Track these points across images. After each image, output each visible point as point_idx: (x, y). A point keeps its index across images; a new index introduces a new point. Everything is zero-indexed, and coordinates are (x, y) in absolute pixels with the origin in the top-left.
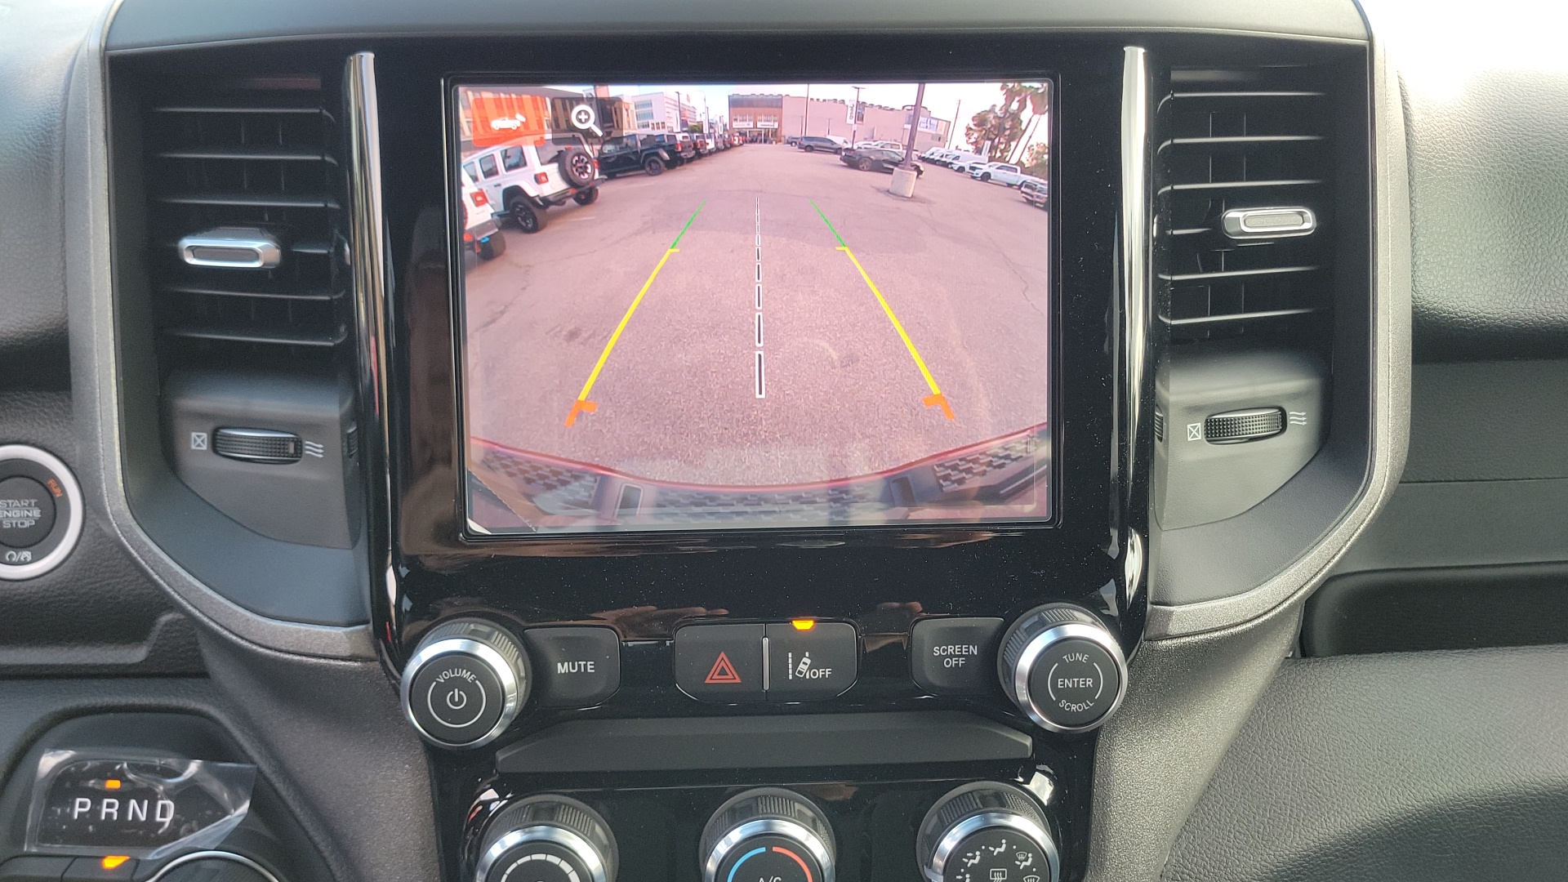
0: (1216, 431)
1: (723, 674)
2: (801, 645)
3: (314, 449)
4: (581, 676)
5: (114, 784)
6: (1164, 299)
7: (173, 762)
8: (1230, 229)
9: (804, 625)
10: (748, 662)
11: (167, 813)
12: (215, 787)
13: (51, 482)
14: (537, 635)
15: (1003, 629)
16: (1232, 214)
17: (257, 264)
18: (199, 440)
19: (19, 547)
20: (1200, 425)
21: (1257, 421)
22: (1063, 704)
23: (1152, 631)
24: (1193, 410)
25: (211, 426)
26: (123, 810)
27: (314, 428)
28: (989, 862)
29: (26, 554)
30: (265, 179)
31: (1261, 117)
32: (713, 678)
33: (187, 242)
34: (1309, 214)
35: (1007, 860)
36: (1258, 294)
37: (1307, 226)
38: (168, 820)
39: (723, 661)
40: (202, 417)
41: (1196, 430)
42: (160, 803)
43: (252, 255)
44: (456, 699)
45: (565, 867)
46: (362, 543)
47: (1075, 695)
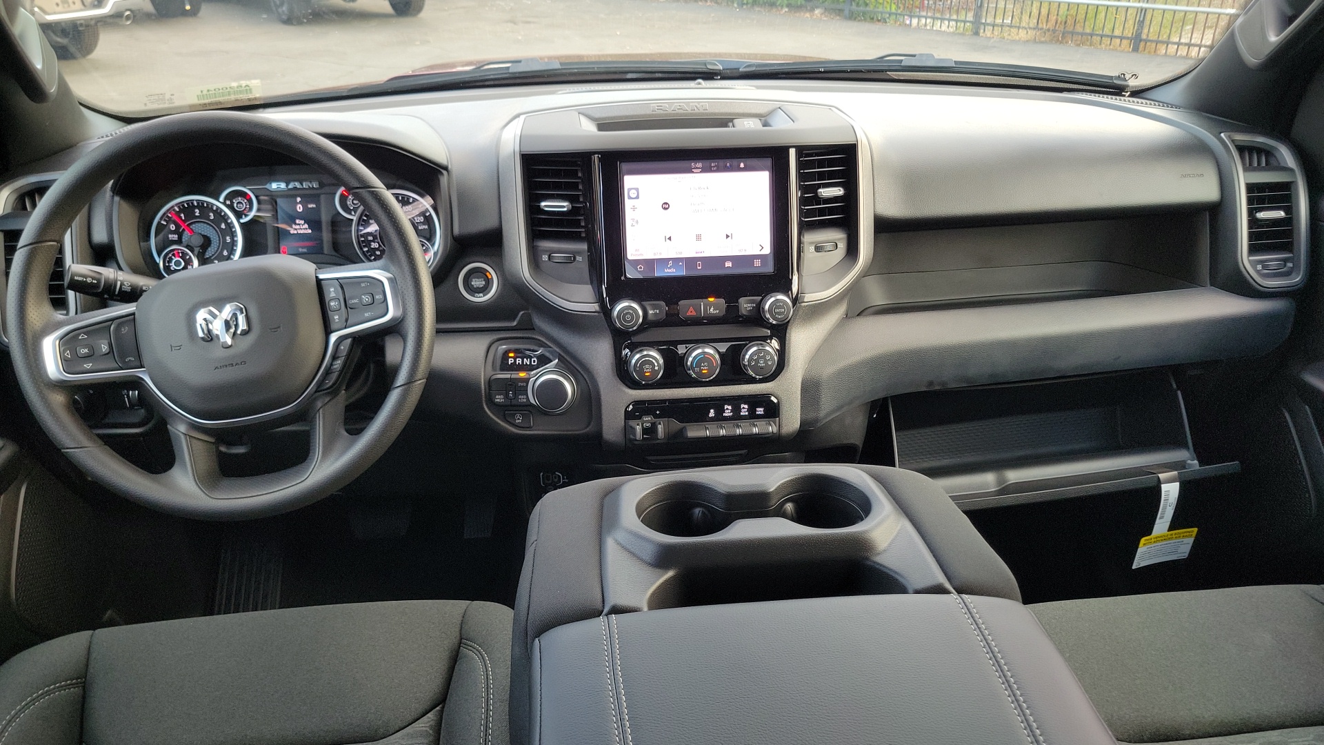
0: (818, 249)
1: (691, 313)
2: (711, 304)
3: (579, 258)
4: (656, 314)
5: (519, 355)
6: (802, 214)
7: (536, 348)
8: (819, 194)
9: (711, 299)
10: (698, 309)
11: (535, 361)
12: (547, 354)
13: (488, 274)
14: (645, 303)
15: (762, 300)
16: (820, 190)
17: (565, 209)
18: (545, 258)
19: (479, 293)
20: (813, 247)
21: (829, 246)
22: (777, 316)
23: (800, 301)
24: (811, 243)
25: (548, 254)
26: (523, 362)
27: (580, 253)
28: (759, 358)
29: (481, 295)
30: (557, 186)
31: (831, 163)
32: (689, 314)
33: (543, 204)
34: (841, 189)
35: (764, 357)
36: (831, 211)
37: (841, 193)
38: (536, 363)
39: (691, 308)
40: (545, 251)
41: (812, 248)
42: (533, 359)
43: (563, 207)
44: (628, 317)
45: (654, 361)
46: (595, 282)
47: (779, 313)
